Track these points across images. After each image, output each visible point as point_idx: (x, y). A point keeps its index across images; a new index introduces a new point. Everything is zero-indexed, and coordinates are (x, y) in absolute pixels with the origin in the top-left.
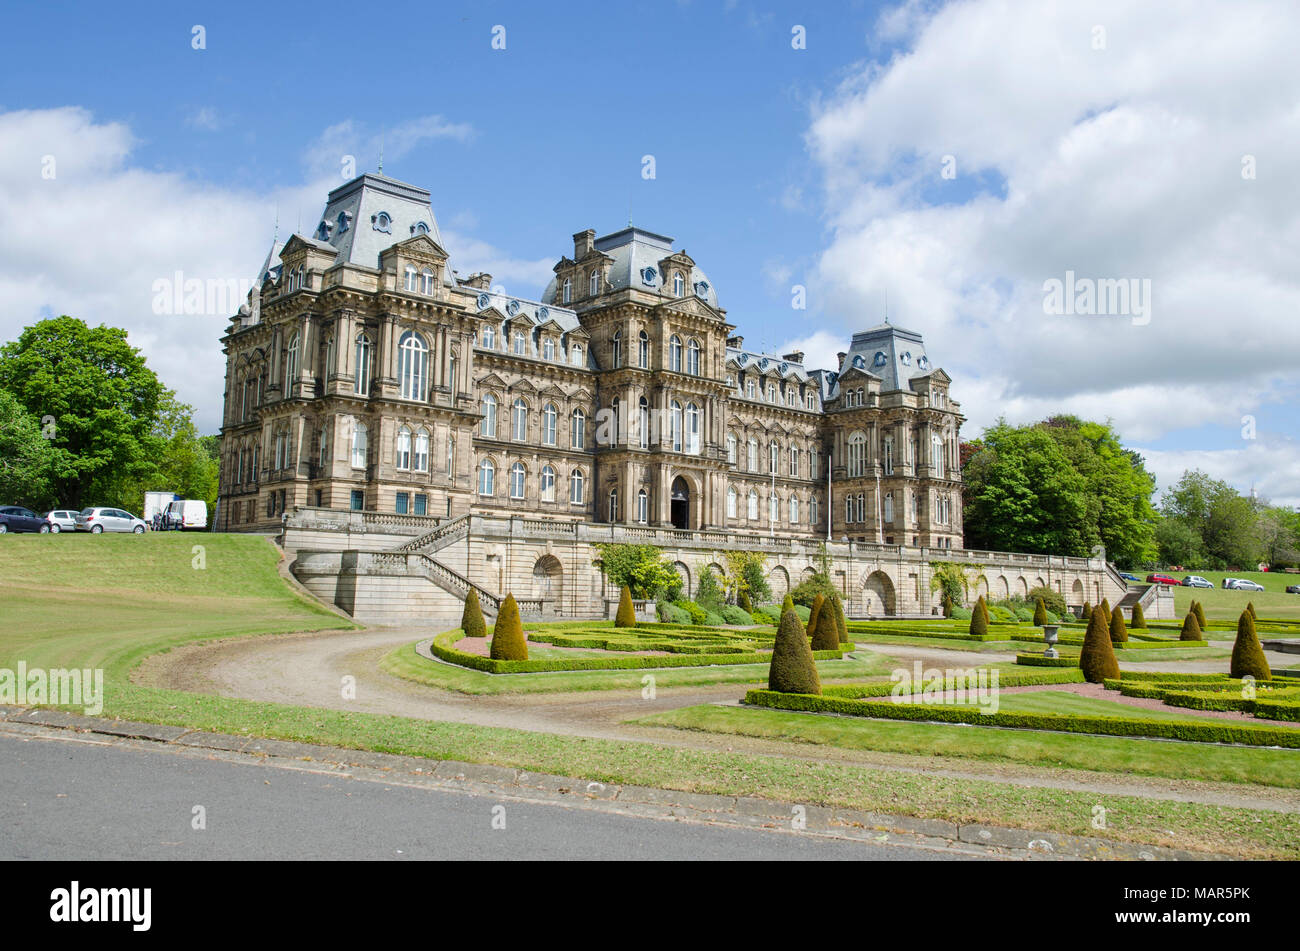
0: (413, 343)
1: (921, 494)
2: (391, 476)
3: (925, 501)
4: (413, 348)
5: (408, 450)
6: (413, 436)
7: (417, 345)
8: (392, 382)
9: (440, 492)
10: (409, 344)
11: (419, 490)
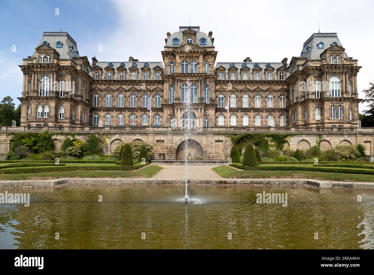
0: (46, 79)
1: (322, 106)
2: (34, 120)
3: (323, 109)
4: (45, 80)
5: (42, 112)
6: (43, 107)
7: (47, 79)
8: (34, 91)
9: (52, 123)
10: (44, 79)
11: (44, 123)
